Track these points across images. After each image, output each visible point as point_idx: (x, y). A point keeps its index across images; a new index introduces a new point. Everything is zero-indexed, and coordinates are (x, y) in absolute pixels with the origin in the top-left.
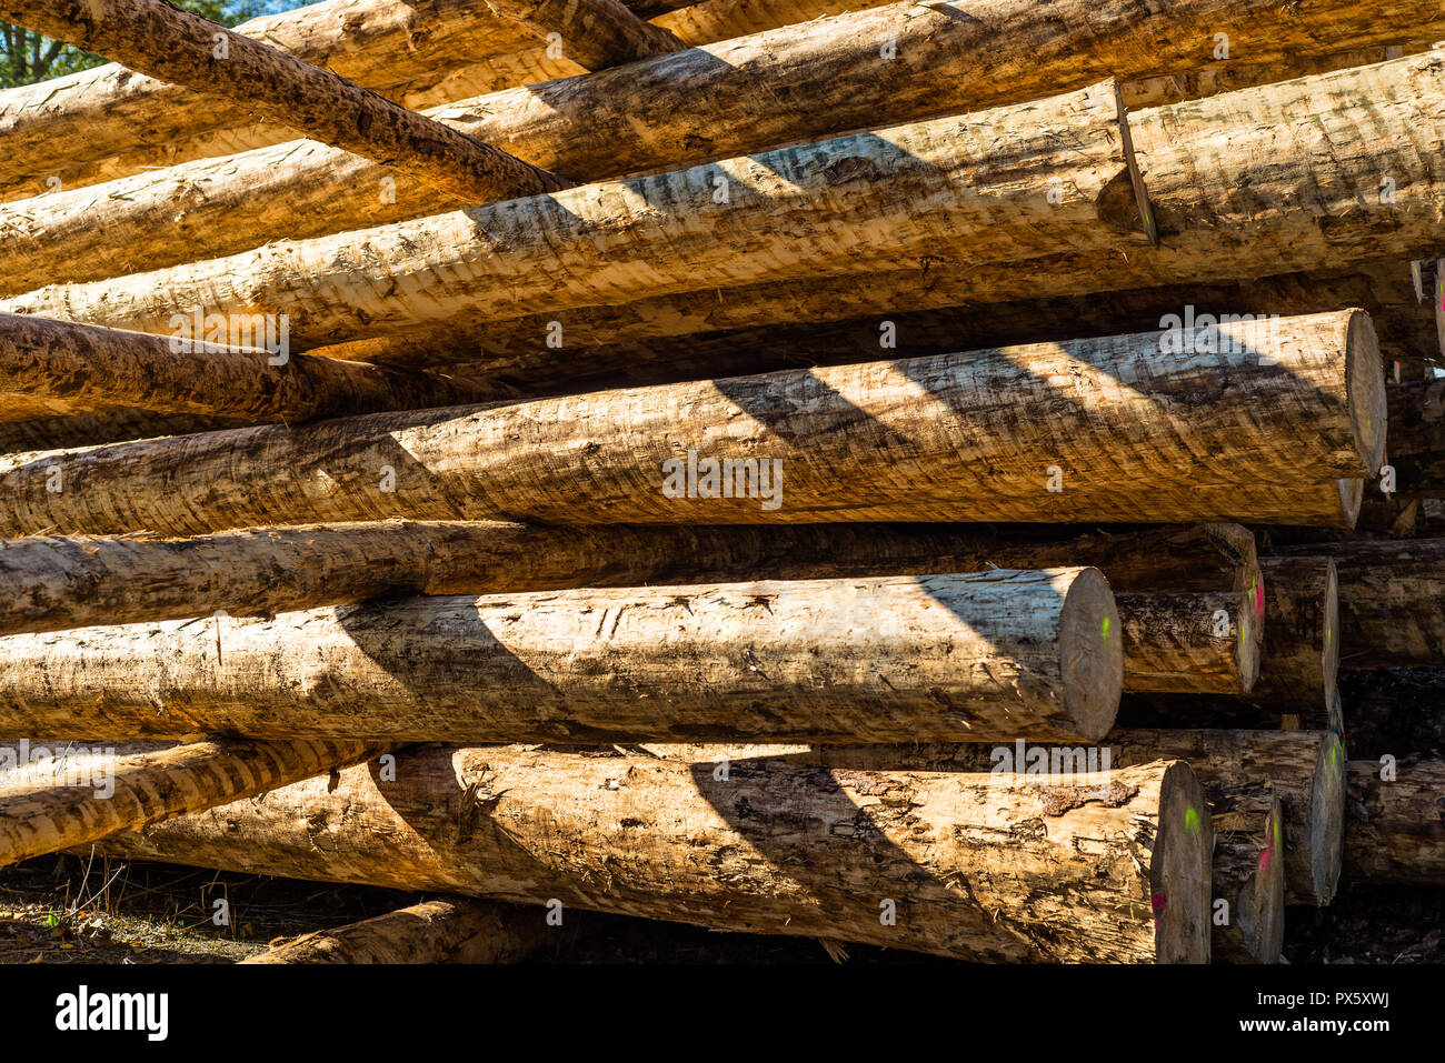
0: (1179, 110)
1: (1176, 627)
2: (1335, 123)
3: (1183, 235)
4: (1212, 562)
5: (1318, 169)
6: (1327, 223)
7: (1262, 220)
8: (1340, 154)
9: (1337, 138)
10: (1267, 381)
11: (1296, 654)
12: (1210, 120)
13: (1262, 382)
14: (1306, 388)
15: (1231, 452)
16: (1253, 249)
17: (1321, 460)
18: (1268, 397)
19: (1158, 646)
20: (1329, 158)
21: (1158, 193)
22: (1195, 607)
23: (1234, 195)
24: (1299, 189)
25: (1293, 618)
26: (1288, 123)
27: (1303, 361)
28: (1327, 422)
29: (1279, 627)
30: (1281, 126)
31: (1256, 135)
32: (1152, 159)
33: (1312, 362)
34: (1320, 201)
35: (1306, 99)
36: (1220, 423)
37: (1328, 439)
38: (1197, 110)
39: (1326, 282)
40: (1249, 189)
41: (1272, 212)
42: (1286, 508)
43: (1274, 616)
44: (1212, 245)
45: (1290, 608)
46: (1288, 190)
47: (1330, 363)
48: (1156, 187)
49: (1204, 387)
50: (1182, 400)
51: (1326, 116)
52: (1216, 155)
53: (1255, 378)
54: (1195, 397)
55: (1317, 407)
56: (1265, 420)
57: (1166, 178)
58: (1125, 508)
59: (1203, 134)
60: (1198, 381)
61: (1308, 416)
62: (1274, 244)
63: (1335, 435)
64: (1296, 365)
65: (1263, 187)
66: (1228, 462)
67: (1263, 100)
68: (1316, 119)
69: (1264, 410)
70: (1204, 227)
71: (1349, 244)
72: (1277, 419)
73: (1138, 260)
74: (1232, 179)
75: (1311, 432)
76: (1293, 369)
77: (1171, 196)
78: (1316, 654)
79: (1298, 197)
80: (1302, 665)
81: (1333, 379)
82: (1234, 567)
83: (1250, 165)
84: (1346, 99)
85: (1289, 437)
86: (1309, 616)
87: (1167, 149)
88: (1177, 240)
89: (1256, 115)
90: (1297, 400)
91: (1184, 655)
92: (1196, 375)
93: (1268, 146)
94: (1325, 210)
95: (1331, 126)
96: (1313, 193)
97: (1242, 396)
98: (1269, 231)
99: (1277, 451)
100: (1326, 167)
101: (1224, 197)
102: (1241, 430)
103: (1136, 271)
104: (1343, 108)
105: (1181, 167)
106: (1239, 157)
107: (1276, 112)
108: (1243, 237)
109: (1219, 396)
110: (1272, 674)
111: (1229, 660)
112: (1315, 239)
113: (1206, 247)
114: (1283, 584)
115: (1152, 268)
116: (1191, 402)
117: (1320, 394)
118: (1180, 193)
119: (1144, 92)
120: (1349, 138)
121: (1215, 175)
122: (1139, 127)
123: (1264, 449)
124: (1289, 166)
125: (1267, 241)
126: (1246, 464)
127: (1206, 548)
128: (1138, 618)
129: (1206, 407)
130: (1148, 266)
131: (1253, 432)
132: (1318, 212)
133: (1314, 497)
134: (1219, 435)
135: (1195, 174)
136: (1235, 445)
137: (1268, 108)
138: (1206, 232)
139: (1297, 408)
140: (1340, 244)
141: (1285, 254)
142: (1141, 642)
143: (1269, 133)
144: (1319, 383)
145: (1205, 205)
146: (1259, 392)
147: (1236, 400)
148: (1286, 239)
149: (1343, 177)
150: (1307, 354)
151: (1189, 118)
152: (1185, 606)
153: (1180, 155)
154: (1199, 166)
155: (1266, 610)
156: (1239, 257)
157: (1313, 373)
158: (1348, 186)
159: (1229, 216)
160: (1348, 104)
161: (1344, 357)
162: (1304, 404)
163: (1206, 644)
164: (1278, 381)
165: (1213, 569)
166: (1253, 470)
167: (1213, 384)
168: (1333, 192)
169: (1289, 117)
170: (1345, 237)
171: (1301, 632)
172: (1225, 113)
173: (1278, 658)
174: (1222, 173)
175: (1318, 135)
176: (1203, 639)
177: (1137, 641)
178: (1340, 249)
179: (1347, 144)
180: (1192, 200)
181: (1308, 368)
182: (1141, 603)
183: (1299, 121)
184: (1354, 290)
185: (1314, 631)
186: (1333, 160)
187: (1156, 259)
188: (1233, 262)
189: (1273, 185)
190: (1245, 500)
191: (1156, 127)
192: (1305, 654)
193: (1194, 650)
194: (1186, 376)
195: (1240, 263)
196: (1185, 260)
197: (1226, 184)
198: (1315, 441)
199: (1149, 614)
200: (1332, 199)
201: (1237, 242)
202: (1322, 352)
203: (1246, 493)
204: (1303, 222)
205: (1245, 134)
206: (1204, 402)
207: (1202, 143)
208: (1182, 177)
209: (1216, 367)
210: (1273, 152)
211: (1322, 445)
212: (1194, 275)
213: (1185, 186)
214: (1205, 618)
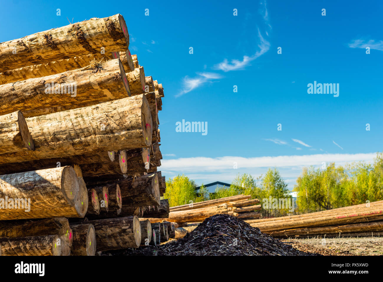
0: (41, 117)
1: (38, 245)
2: (75, 121)
3: (41, 147)
4: (54, 227)
5: (71, 132)
6: (73, 144)
7: (59, 144)
8: (76, 128)
9: (75, 124)
10: (44, 184)
11: (80, 249)
12: (48, 120)
13: (43, 184)
14: (52, 185)
15: (37, 202)
16: (58, 151)
17: (58, 203)
18: (44, 188)
19: (33, 250)
20: (73, 129)
21: (35, 137)
22: (43, 239)
23: (52, 138)
24: (67, 137)
25: (79, 240)
26: (65, 121)
27: (52, 179)
28: (58, 194)
29: (76, 242)
30: (63, 121)
31: (57, 124)
32: (34, 129)
33: (54, 179)
34: (72, 139)
35: (69, 115)
36: (34, 194)
37: (58, 197)
38: (45, 117)
39: (90, 157)
40: (55, 137)
41: (61, 142)
42: (65, 213)
43: (75, 239)
44: (48, 150)
45: (79, 237)
46: (64, 137)
47: (58, 179)
48: (34, 136)
49: (30, 186)
50: (25, 189)
51: (73, 119)
52: (48, 128)
53: (41, 184)
54: (28, 188)
55: (55, 190)
56: (44, 193)
57: (37, 134)
58: (28, 215)
59: (46, 123)
60: (29, 184)
61: (53, 192)
62: (62, 149)
63: (60, 197)
64: (50, 180)
65: (59, 136)
66: (37, 204)
67: (60, 115)
68: (71, 120)
69: (44, 191)
70: (46, 146)
71: (79, 149)
72: (47, 193)
73: (31, 154)
74: (51, 134)
75: (54, 196)
76: (50, 181)
77: (38, 138)
78: (85, 248)
79: (66, 138)
80: (81, 251)
81: (58, 184)
82: (59, 228)
83: (56, 131)
84: (78, 115)
85: (50, 198)
86: (83, 239)
87: (38, 127)
88: (40, 149)
89: (58, 119)
90: (51, 189)
91: (40, 252)
92: (28, 183)
93: (60, 126)
94: (73, 141)
95: (74, 122)
96: (70, 138)
97: (38, 188)
98: (60, 146)
99: (48, 201)
100: (73, 131)
101: (50, 138)
102: (39, 196)
103: (31, 156)
104: (77, 117)
105: (40, 131)
106: (53, 129)
107: (62, 118)
108: (55, 148)
109: (33, 188)
110: (75, 254)
111: (50, 252)
112: (71, 148)
113: (47, 150)
114: (77, 231)
115: (35, 155)
116: (27, 190)
117: (56, 187)
118: (40, 138)
119: (45, 111)
120: (78, 124)
121: (48, 133)
122: (31, 121)
123: (45, 201)
124: (64, 131)
125: (61, 149)
126: (42, 204)
127: (53, 224)
128: (29, 243)
129: (31, 191)
130: (34, 155)
131: (42, 197)
132: (71, 142)
133: (70, 210)
134: (34, 197)
135: (43, 133)
136: (38, 200)
137: (61, 117)
138: (46, 147)
139: (51, 190)
140: (77, 149)
141: (65, 152)
142: (29, 249)
143: (60, 123)
144: (55, 184)
145: (46, 140)
146: (42, 187)
147: (37, 189)
148: (65, 148)
149: (76, 134)
150: (53, 178)
151: (43, 119)
152: (41, 239)
153: (40, 128)
154: (44, 131)
155: (73, 238)
156: (55, 152)
157: (54, 182)
158: (78, 136)
159: (51, 143)
160: (78, 117)
161: (61, 178)
162: (52, 190)
163: (45, 249)
164: (46, 184)
165: (55, 229)
166: (44, 206)
167: (32, 185)
168: (74, 137)
169: (65, 119)
170: (78, 148)
171: (81, 243)
172: (51, 118)
173: (76, 250)
174: (49, 133)
175: (71, 124)
176: (44, 247)
177: (28, 249)
178: (78, 150)
179: (77, 126)
180: (43, 139)
181: (53, 181)
182: (30, 239)
183: (67, 120)
184: (96, 158)
185: (84, 243)
186: (74, 130)
187: (36, 153)
188: (54, 154)
189: (61, 136)
190: (55, 212)
191: (35, 121)
192: (82, 249)
193: (42, 250)
194: (26, 183)
195: (56, 154)
196: (43, 153)
197: (50, 135)
198: (56, 198)
199: (32, 242)
200: (74, 139)
201: (54, 149)
202: (56, 177)
203: (55, 210)
204: (68, 144)
205: (55, 123)
206: (30, 190)
207: (45, 125)
208: (40, 134)
209: (33, 181)
210: (61, 128)
211: (57, 199)
212: (46, 157)
213: (41, 136)
214: (45, 242)
